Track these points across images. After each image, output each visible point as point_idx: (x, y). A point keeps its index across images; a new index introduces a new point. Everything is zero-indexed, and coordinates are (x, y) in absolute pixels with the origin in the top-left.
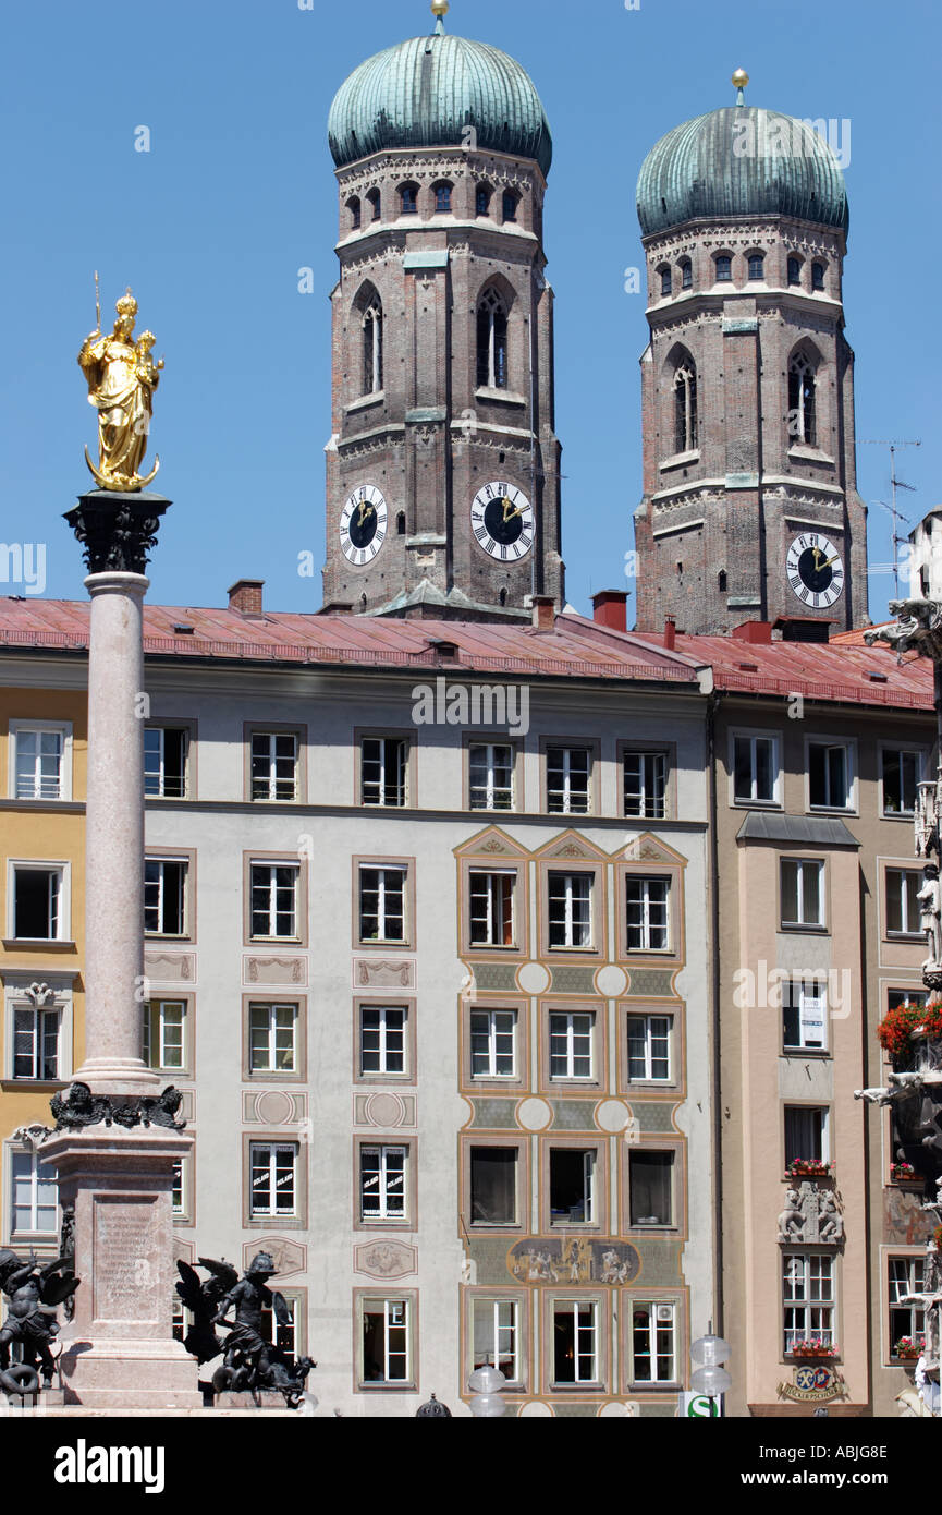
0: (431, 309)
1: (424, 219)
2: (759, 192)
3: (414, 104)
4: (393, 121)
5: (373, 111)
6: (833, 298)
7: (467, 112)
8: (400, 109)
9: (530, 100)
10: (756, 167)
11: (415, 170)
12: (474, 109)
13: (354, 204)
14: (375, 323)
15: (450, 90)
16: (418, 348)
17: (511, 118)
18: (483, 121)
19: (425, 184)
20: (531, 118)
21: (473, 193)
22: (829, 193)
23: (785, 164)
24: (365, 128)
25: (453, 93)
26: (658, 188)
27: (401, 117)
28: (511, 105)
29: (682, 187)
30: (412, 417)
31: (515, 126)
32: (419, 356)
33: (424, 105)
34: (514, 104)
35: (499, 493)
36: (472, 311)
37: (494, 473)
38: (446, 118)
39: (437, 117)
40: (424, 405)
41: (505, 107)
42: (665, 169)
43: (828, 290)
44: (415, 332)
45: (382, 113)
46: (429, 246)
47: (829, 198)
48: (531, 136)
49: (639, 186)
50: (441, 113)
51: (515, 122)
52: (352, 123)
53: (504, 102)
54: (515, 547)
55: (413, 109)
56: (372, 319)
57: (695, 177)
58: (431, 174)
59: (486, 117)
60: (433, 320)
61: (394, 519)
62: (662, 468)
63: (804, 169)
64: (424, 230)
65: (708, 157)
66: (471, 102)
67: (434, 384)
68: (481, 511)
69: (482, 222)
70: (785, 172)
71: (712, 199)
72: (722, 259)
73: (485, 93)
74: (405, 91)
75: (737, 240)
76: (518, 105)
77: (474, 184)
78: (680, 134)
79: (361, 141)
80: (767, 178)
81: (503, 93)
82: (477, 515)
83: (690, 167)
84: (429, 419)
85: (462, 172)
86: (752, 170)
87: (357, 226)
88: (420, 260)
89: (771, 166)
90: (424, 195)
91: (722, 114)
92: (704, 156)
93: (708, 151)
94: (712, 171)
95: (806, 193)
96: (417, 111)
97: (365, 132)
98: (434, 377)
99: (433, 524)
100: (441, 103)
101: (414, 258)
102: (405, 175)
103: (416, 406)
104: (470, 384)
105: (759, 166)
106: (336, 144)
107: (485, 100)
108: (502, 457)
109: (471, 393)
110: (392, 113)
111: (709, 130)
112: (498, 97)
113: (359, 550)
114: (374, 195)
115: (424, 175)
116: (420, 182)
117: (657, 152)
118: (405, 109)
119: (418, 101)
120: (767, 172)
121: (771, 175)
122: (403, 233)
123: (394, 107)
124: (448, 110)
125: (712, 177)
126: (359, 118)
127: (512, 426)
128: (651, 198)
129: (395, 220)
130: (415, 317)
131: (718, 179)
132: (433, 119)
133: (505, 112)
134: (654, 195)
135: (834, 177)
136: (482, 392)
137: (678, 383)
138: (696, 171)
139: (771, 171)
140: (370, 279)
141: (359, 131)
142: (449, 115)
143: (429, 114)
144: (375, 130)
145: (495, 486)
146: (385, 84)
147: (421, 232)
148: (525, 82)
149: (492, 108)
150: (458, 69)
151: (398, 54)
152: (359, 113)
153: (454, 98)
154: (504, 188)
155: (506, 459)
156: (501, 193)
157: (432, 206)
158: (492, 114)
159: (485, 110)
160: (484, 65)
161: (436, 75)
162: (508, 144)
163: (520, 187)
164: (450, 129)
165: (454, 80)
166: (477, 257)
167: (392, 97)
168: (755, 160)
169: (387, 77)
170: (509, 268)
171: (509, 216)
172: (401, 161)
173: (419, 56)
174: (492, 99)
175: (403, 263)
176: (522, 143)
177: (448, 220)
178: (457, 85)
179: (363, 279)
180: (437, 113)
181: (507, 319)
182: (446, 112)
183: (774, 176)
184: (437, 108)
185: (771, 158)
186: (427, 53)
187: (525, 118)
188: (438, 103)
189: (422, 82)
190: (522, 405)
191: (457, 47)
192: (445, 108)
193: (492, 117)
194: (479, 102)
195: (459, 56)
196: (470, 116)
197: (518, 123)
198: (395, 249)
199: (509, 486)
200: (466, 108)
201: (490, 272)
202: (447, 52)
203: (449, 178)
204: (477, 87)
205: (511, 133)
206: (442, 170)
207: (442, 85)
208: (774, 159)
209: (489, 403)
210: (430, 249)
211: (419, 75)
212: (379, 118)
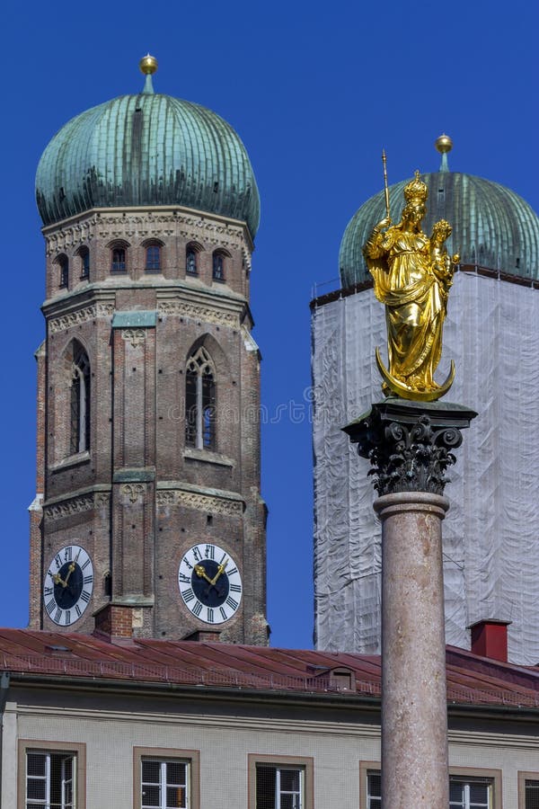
0: (141, 369)
1: (133, 278)
3: (124, 162)
4: (104, 179)
5: (83, 169)
7: (178, 171)
8: (111, 167)
9: (240, 160)
10: (461, 232)
11: (122, 228)
12: (185, 168)
13: (63, 261)
14: (82, 382)
15: (160, 148)
16: (127, 409)
17: (222, 178)
18: (194, 181)
19: (135, 242)
20: (241, 178)
21: (183, 253)
23: (490, 229)
24: (73, 187)
25: (164, 152)
27: (111, 171)
28: (222, 165)
30: (119, 476)
31: (225, 186)
32: (126, 415)
33: (135, 162)
34: (225, 164)
35: (207, 556)
36: (181, 372)
37: (203, 536)
38: (156, 176)
39: (148, 176)
40: (131, 466)
41: (215, 168)
44: (124, 390)
45: (92, 171)
46: (138, 306)
48: (240, 196)
49: (342, 250)
50: (152, 172)
51: (225, 181)
52: (61, 180)
53: (215, 162)
54: (222, 610)
55: (124, 167)
56: (79, 379)
58: (140, 232)
59: (196, 177)
60: (142, 380)
61: (101, 581)
63: (510, 235)
64: (134, 289)
66: (182, 161)
67: (141, 443)
68: (189, 573)
69: (190, 281)
70: (491, 237)
73: (196, 153)
74: (116, 149)
76: (228, 165)
77: (183, 245)
79: (70, 198)
80: (473, 244)
82: (184, 577)
84: (138, 480)
85: (172, 232)
87: (65, 283)
88: (130, 319)
89: (477, 232)
90: (136, 255)
95: (509, 258)
96: (128, 169)
97: (74, 189)
98: (142, 438)
99: (140, 585)
100: (152, 162)
101: (124, 317)
102: (114, 233)
103: (123, 466)
105: (465, 231)
106: (45, 202)
107: (196, 159)
108: (210, 518)
109: (178, 453)
110: (103, 171)
112: (209, 157)
113: (64, 611)
114: (84, 252)
115: (134, 233)
116: (129, 240)
117: (361, 216)
118: (116, 167)
119: (128, 160)
120: (473, 238)
121: (476, 241)
122: (112, 291)
123: (104, 165)
124: (159, 169)
126: (68, 175)
127: (220, 488)
128: (355, 263)
129: (103, 279)
130: (124, 376)
132: (144, 175)
133: (216, 172)
136: (188, 453)
139: (477, 236)
140: (77, 338)
141: (68, 188)
142: (160, 174)
143: (140, 172)
144: (85, 188)
145: (202, 548)
146: (95, 142)
147: (130, 291)
148: (236, 142)
149: (203, 168)
150: (170, 127)
151: (108, 111)
152: (68, 170)
153: (165, 157)
154: (214, 248)
155: (214, 521)
156: (211, 252)
157: (142, 265)
158: (203, 174)
159: (196, 169)
160: (195, 126)
161: (147, 133)
162: (218, 203)
163: (229, 247)
164: (161, 188)
165: (165, 139)
166: (187, 317)
167: (103, 154)
168: (460, 225)
169: (97, 134)
170: (218, 329)
171: (218, 277)
172: (111, 219)
173: (129, 114)
174: (203, 159)
175: (112, 322)
176: (233, 203)
177: (158, 280)
178: (169, 143)
179: (71, 338)
180: (148, 172)
181: (215, 381)
182: (157, 171)
183: (480, 241)
184: (148, 167)
185: (477, 224)
186: (138, 110)
187: (235, 179)
188: (148, 162)
189: (133, 140)
190: (230, 467)
191: (168, 106)
192: (156, 166)
193: (202, 176)
194: (190, 161)
195: (170, 115)
196: (181, 176)
197: (228, 183)
198: (103, 307)
199: (217, 549)
200: (177, 167)
201: (199, 333)
202: (157, 109)
203: (160, 236)
204: (189, 147)
205: (222, 193)
206: (151, 229)
207: (153, 144)
208: (480, 224)
209: (196, 465)
210: (139, 309)
211: (129, 133)
212: (89, 175)
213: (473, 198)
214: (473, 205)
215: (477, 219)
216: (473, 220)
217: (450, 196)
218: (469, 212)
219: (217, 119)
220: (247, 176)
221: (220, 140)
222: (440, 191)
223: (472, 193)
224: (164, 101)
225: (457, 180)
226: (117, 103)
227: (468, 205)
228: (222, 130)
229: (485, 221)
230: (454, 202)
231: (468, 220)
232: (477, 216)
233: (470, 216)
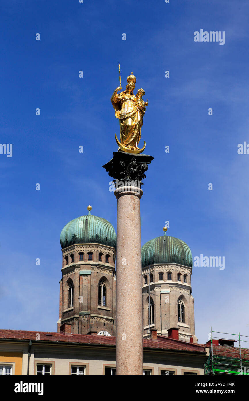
0: (87, 285)
1: (85, 262)
2: (170, 257)
3: (83, 232)
4: (78, 236)
5: (72, 234)
6: (189, 285)
7: (97, 234)
8: (79, 234)
9: (113, 232)
11: (82, 249)
12: (99, 234)
13: (67, 258)
14: (71, 289)
15: (92, 229)
17: (108, 236)
18: (101, 237)
19: (86, 253)
20: (113, 236)
21: (98, 255)
22: (188, 258)
23: (177, 250)
25: (93, 230)
26: (144, 256)
27: (79, 235)
28: (108, 233)
29: (150, 256)
30: (81, 313)
31: (109, 238)
33: (86, 232)
35: (104, 334)
36: (97, 286)
37: (103, 329)
38: (91, 236)
39: (89, 236)
40: (84, 310)
41: (106, 234)
42: (146, 251)
43: (187, 283)
44: (82, 291)
45: (75, 234)
46: (86, 269)
47: (188, 259)
48: (113, 241)
50: (90, 235)
51: (109, 237)
52: (66, 237)
53: (106, 232)
55: (83, 233)
57: (154, 253)
58: (87, 250)
59: (101, 236)
60: (87, 288)
62: (144, 329)
63: (182, 252)
64: (85, 265)
65: (157, 248)
66: (98, 232)
67: (87, 304)
69: (100, 263)
70: (177, 252)
71: (158, 259)
72: (161, 274)
73: (101, 229)
74: (81, 229)
75: (165, 269)
76: (110, 233)
77: (98, 253)
78: (150, 242)
79: (69, 242)
80: (173, 254)
81: (106, 230)
83: (153, 251)
84: (86, 314)
85: (95, 250)
86: (169, 252)
87: (67, 264)
88: (84, 272)
90: (86, 256)
91: (161, 238)
92: (156, 248)
93: (157, 247)
94: (158, 252)
95: (182, 258)
96: (84, 234)
97: (70, 239)
98: (87, 303)
100: (90, 232)
101: (82, 272)
102: (80, 250)
103: (82, 310)
104: (96, 305)
105: (170, 251)
106: (62, 242)
107: (101, 231)
108: (104, 324)
109: (96, 307)
110: (77, 235)
111: (158, 241)
114: (72, 256)
115: (85, 250)
116: (84, 252)
118: (81, 233)
119: (84, 231)
120: (172, 252)
121: (173, 253)
122: (79, 265)
123: (78, 233)
124: (92, 234)
125: (158, 253)
126: (68, 236)
127: (107, 316)
129: (77, 262)
130: (82, 287)
131: (160, 254)
132: (88, 236)
133: (106, 235)
134: (143, 258)
135: (189, 254)
136: (99, 307)
137: (149, 306)
138: (154, 252)
139: (174, 252)
140: (71, 277)
141: (68, 239)
142: (92, 235)
144: (73, 239)
145: (102, 332)
146: (75, 227)
147: (84, 265)
148: (112, 227)
149: (103, 234)
150: (95, 223)
151: (79, 219)
152: (68, 234)
153: (93, 231)
154: (106, 254)
155: (105, 325)
156: (105, 255)
157: (87, 258)
158: (103, 235)
159: (101, 234)
160: (101, 223)
161: (89, 224)
162: (107, 243)
163: (110, 254)
164: (92, 239)
165: (93, 226)
166: (99, 272)
167: (77, 230)
168: (169, 249)
169: (76, 225)
170: (107, 275)
171: (107, 261)
172: (79, 247)
173: (84, 220)
174: (103, 231)
175: (79, 273)
176: (111, 243)
177: (91, 262)
178: (94, 227)
179: (69, 278)
180: (89, 235)
181: (106, 288)
182: (91, 234)
183: (174, 253)
184: (89, 233)
185: (173, 249)
186: (87, 219)
187: (112, 237)
188: (89, 232)
189: (85, 227)
190: (110, 311)
191: (94, 218)
192: (91, 233)
193: (103, 236)
194: (100, 232)
195: (95, 220)
196: (97, 236)
197: (110, 238)
198: (77, 269)
199: (106, 332)
200: (97, 233)
201: (102, 276)
202: (92, 219)
203: (92, 251)
204: (100, 228)
205: (108, 240)
206: (90, 249)
207: (90, 228)
208: (174, 249)
209: (101, 310)
210: (86, 270)
211: (84, 225)
212: (74, 236)
213: (172, 242)
214: (172, 244)
215: (174, 247)
216: (173, 248)
217: (167, 242)
218: (171, 246)
219: (107, 222)
220: (115, 235)
221: (108, 227)
222: (164, 240)
223: (172, 241)
224: (93, 217)
225: (168, 238)
226: (81, 217)
227: (171, 244)
228: (108, 224)
229: (176, 248)
230: (168, 243)
231: (171, 248)
232: (173, 246)
233: (172, 247)
